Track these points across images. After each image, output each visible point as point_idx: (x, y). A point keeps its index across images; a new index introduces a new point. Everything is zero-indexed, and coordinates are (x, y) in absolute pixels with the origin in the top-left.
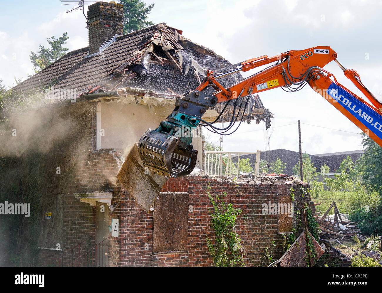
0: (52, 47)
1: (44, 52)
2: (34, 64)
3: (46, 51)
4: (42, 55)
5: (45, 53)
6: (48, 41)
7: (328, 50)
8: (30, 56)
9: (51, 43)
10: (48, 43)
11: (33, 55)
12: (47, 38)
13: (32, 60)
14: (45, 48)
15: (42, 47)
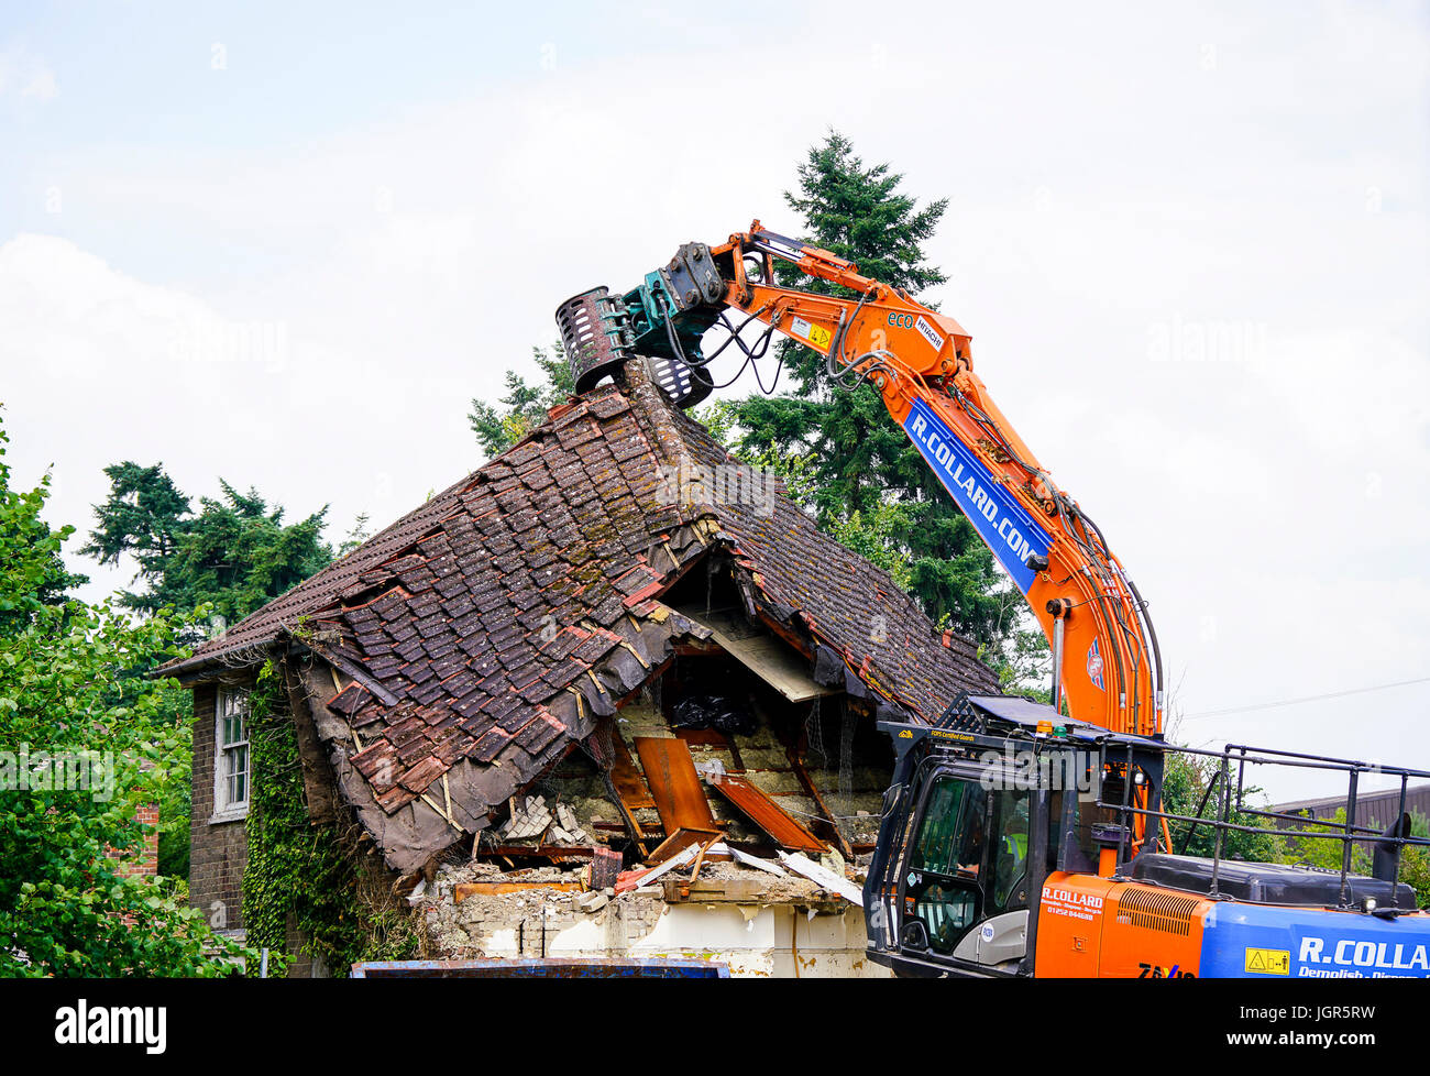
0: (554, 383)
1: (523, 402)
2: (484, 447)
3: (532, 396)
4: (517, 411)
5: (529, 405)
6: (540, 359)
7: (943, 342)
8: (471, 417)
9: (550, 367)
10: (540, 366)
11: (482, 412)
12: (536, 349)
13: (480, 434)
14: (529, 386)
15: (514, 381)
